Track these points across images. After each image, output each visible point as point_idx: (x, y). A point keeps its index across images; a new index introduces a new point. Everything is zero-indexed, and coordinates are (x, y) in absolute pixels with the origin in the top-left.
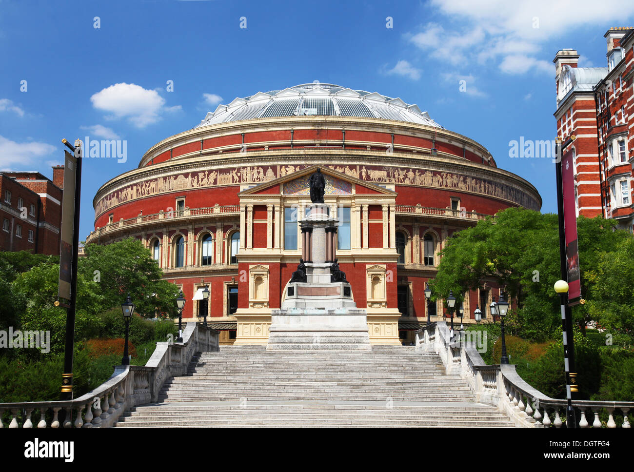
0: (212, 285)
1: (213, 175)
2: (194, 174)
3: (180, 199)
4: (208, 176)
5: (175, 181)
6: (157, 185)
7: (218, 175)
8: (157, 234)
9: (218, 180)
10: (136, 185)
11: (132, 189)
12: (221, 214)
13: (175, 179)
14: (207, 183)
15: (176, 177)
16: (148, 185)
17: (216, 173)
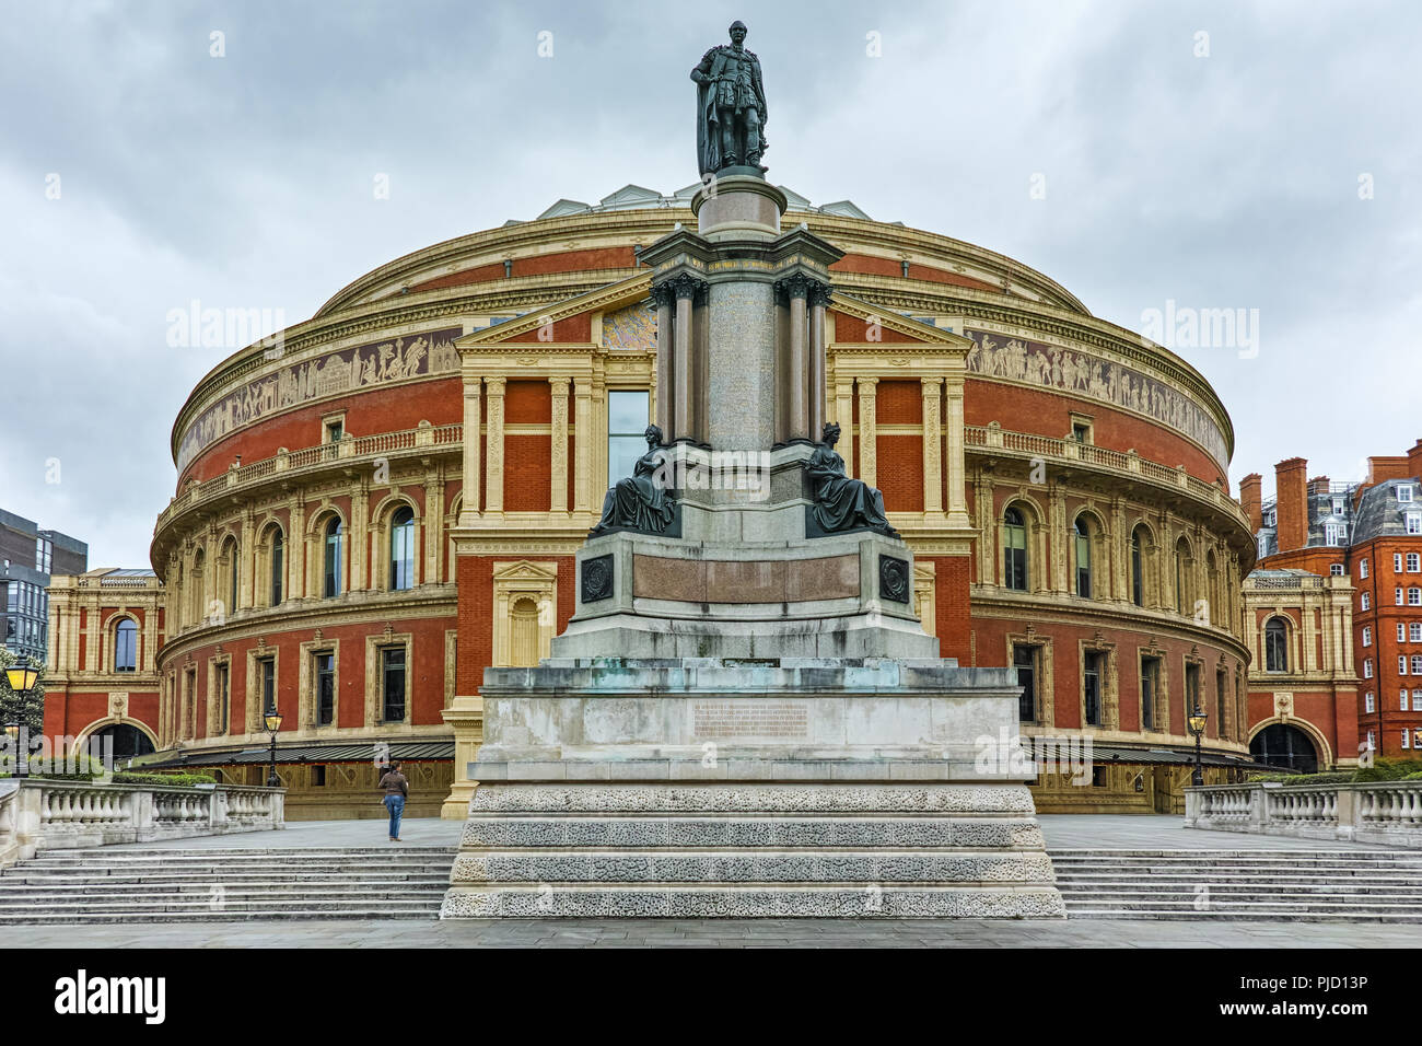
0: (414, 641)
1: (416, 350)
2: (368, 351)
3: (333, 420)
4: (403, 353)
5: (319, 375)
6: (277, 388)
7: (431, 346)
8: (277, 513)
9: (431, 361)
10: (230, 396)
11: (224, 409)
12: (435, 448)
13: (320, 367)
14: (401, 371)
15: (322, 361)
16: (256, 392)
17: (425, 343)
